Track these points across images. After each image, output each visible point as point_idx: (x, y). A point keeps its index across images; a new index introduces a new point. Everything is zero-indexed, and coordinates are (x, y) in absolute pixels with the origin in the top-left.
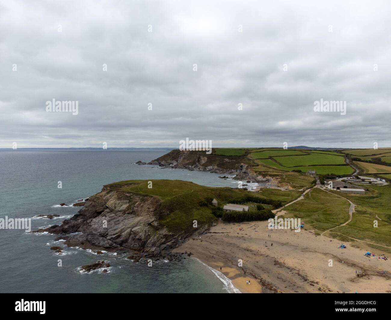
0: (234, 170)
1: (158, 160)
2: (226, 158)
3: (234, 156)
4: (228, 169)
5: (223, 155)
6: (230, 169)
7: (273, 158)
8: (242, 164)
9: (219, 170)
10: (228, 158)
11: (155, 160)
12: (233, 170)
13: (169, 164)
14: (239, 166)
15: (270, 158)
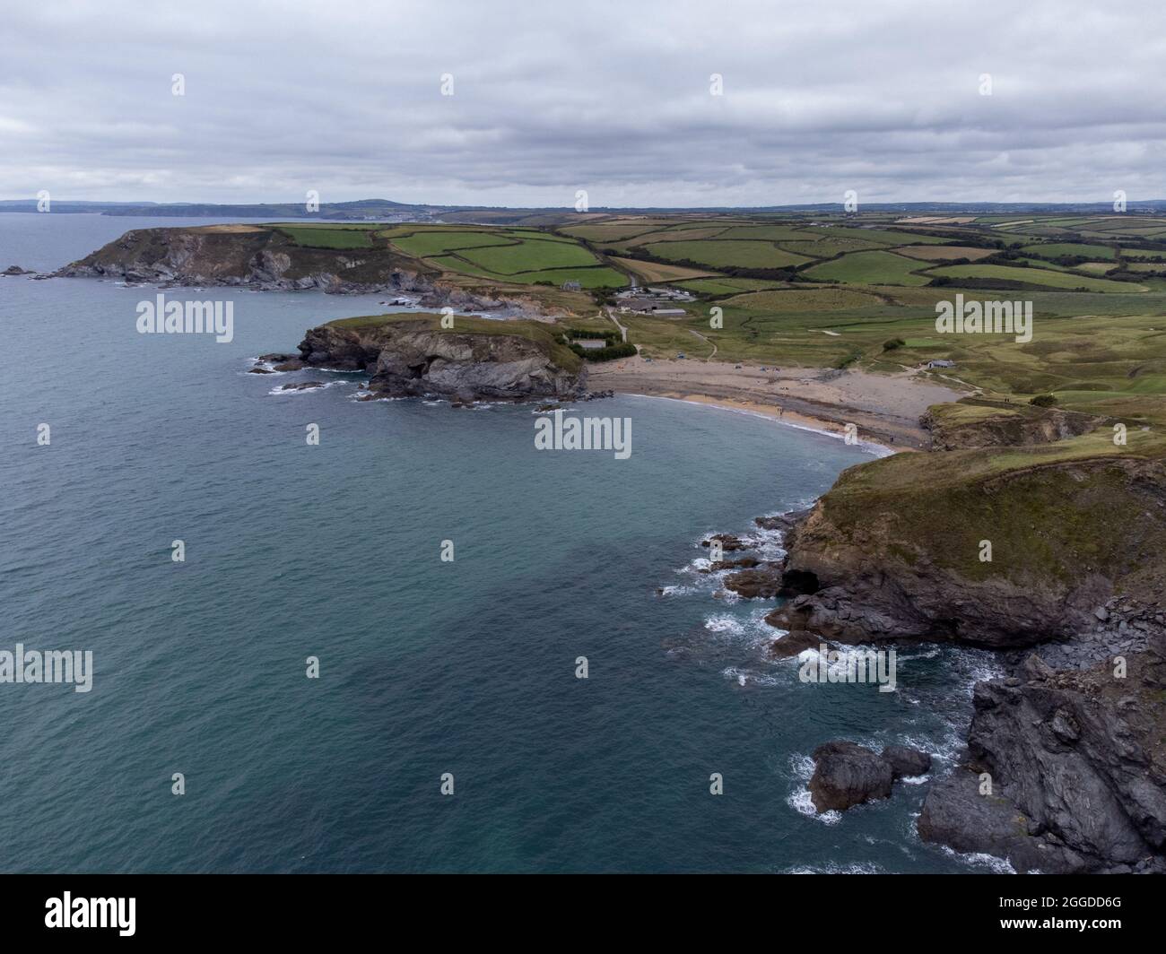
0: (380, 284)
1: (89, 261)
2: (340, 255)
3: (357, 248)
4: (368, 284)
5: (328, 248)
6: (371, 283)
7: (455, 252)
8: (397, 270)
9: (346, 286)
10: (345, 255)
11: (80, 263)
12: (377, 285)
13: (157, 275)
14: (387, 274)
15: (447, 253)
